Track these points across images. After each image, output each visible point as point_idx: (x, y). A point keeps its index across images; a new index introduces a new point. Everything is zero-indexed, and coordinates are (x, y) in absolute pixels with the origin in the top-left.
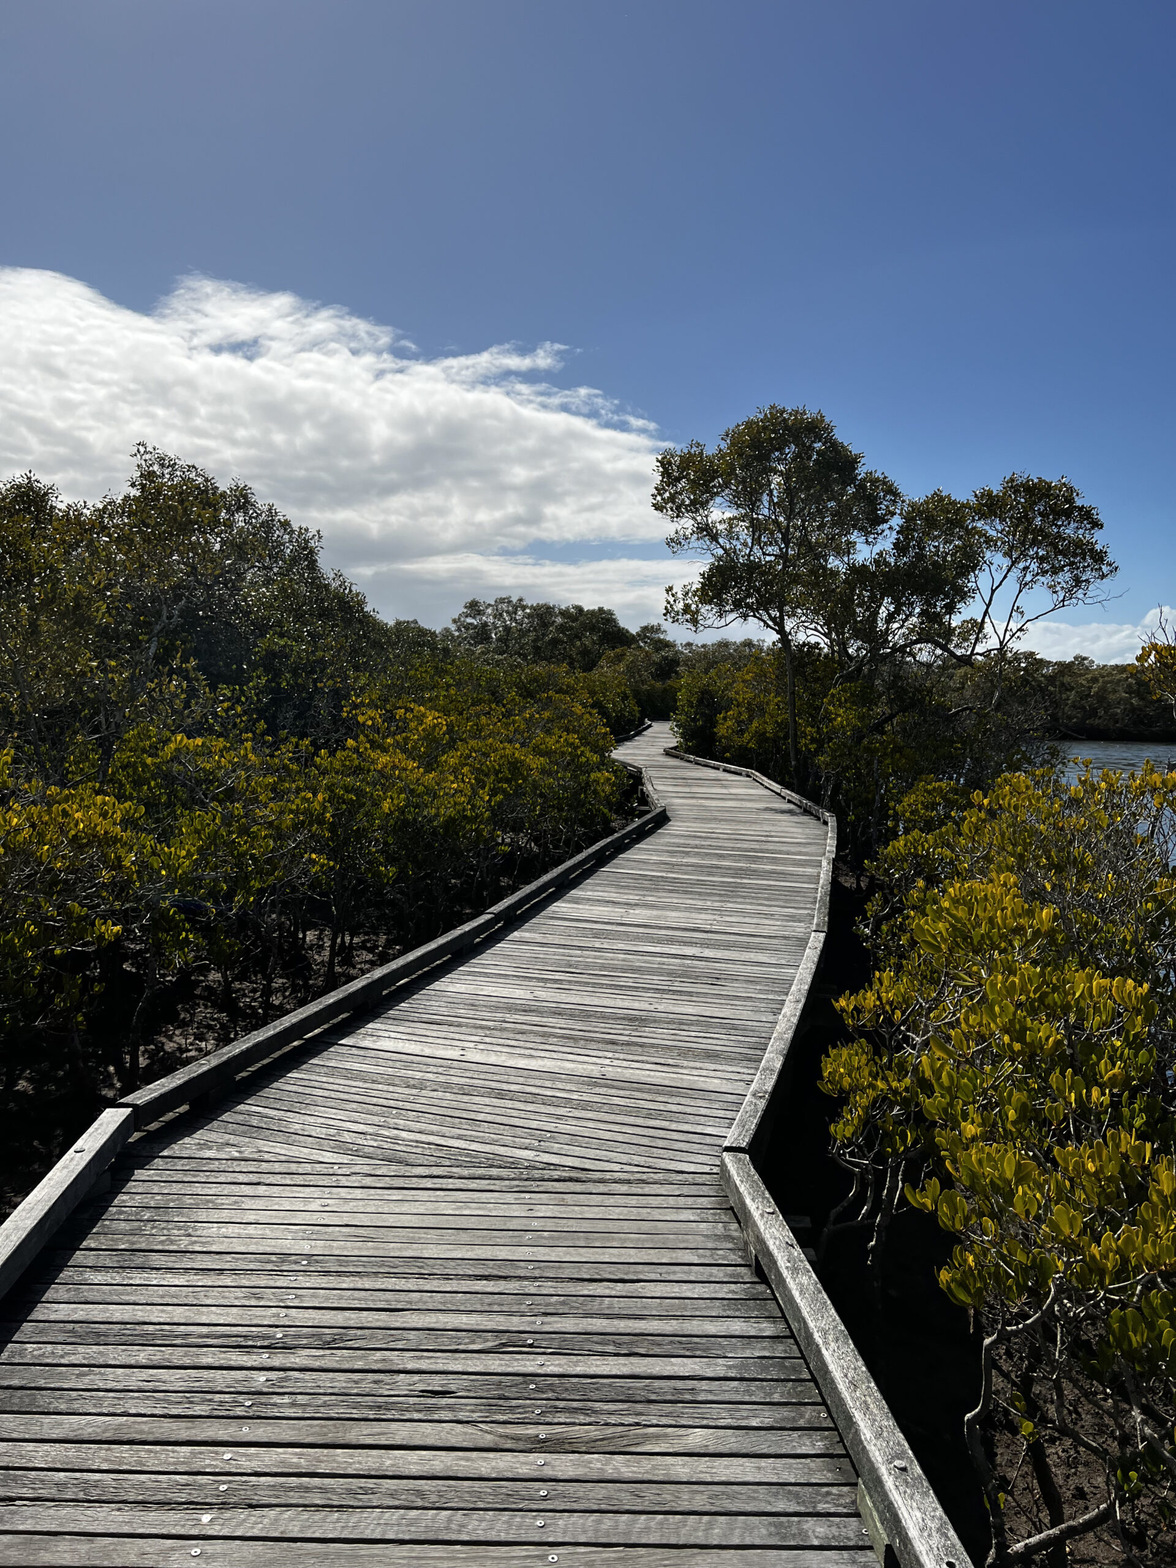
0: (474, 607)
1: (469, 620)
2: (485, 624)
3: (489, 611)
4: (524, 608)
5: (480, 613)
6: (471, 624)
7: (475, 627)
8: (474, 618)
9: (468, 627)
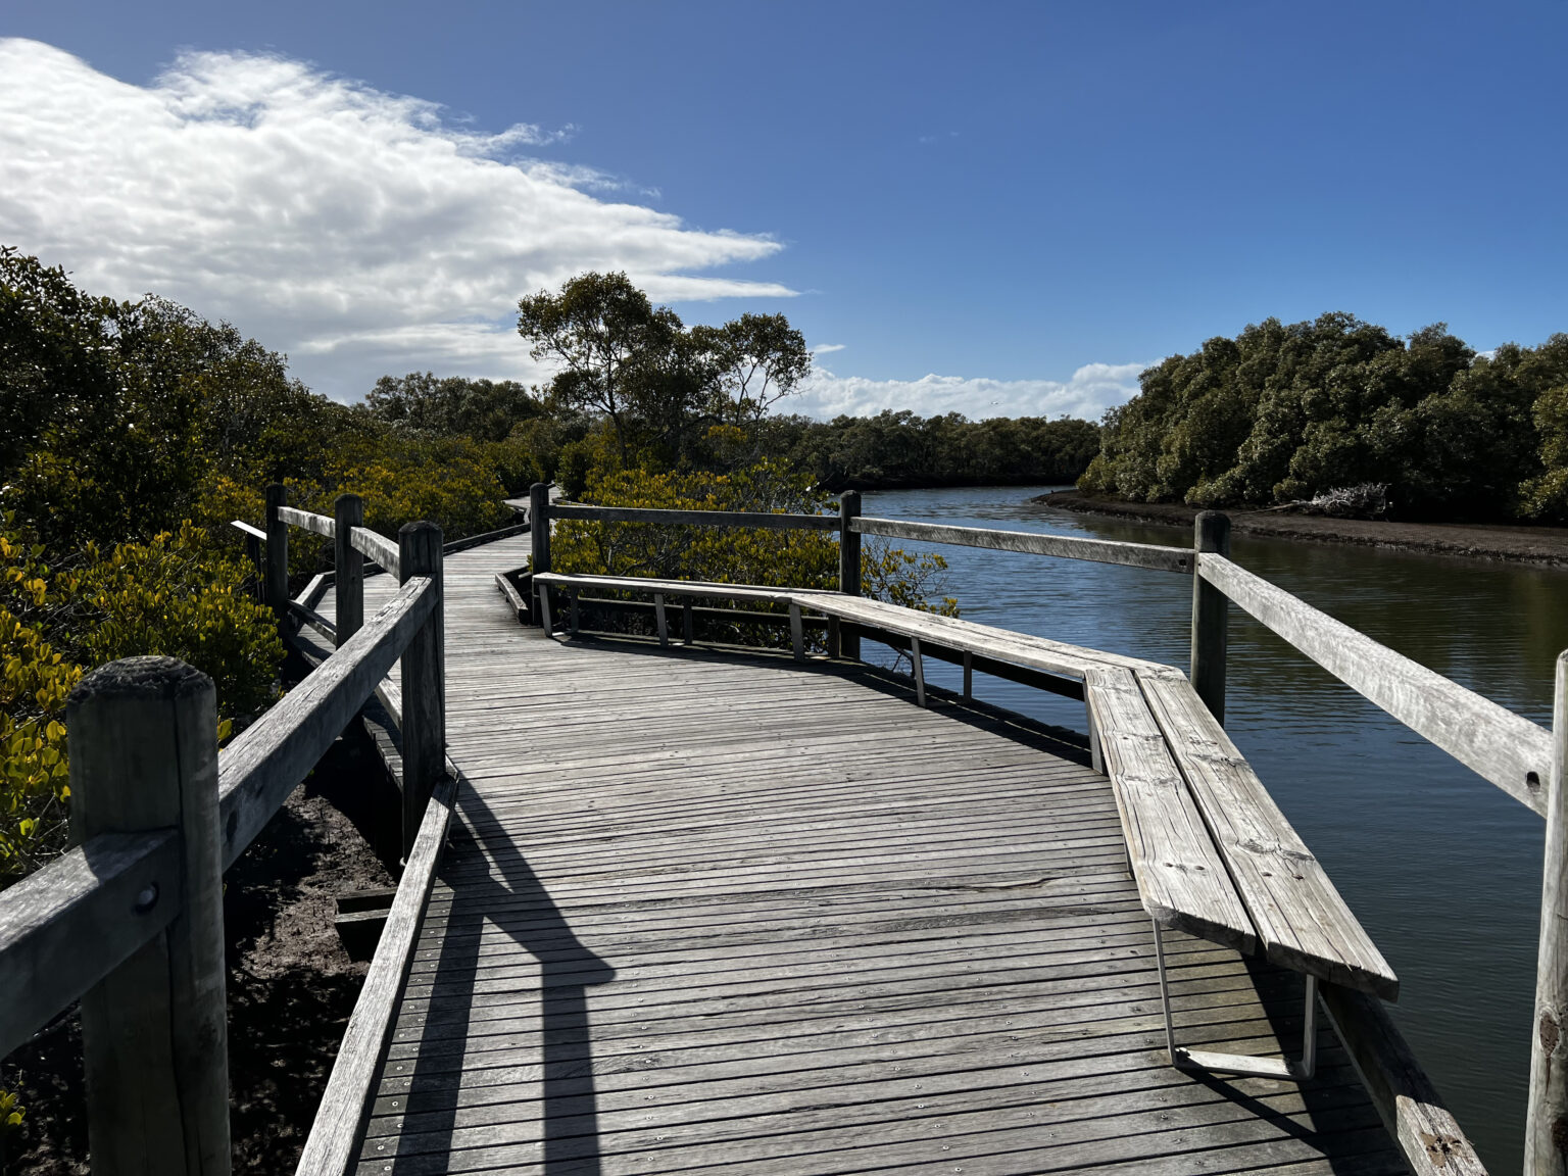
0: (386, 384)
1: (383, 396)
2: (399, 399)
3: (402, 386)
4: (435, 382)
5: (392, 388)
6: (385, 399)
7: (390, 402)
8: (387, 393)
9: (381, 402)
